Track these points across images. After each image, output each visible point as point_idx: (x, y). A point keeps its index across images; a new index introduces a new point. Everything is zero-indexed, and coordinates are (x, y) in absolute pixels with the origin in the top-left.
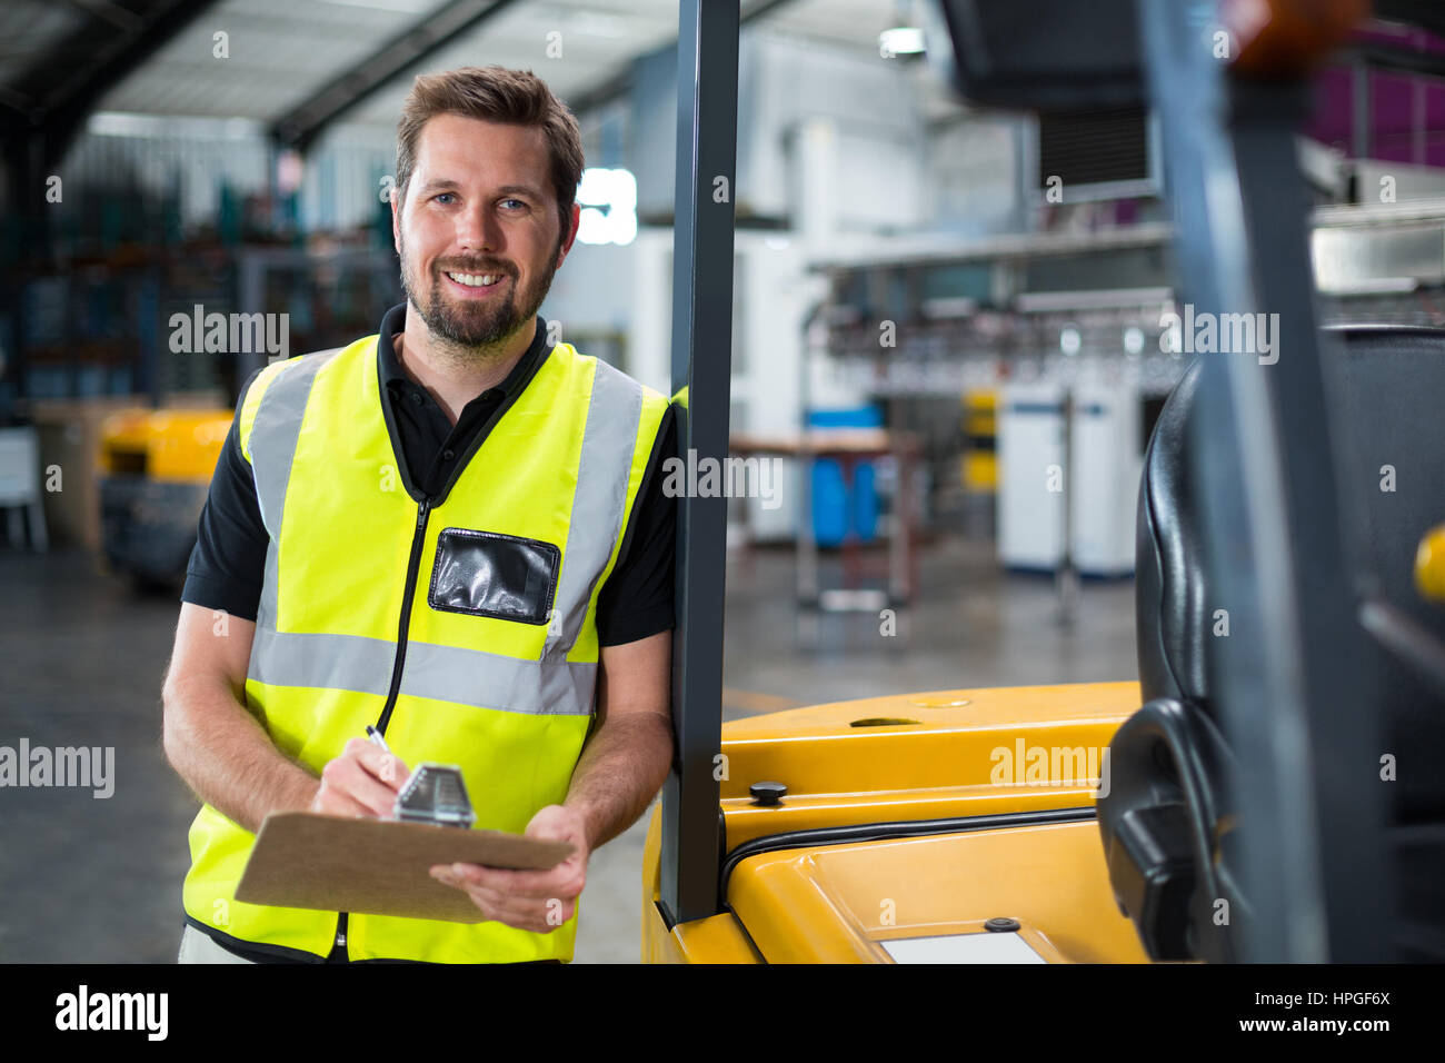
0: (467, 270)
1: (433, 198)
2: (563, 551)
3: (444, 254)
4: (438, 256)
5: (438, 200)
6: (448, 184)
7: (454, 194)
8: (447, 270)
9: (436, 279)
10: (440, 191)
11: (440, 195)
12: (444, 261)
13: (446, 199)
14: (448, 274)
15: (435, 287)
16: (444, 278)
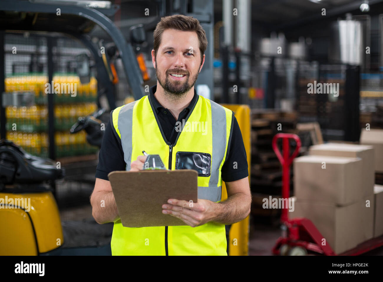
0: (176, 73)
1: (166, 52)
2: (211, 155)
3: (170, 69)
4: (168, 69)
5: (167, 53)
6: (171, 48)
7: (172, 51)
8: (170, 73)
9: (167, 76)
10: (168, 50)
11: (168, 52)
12: (170, 71)
13: (170, 52)
14: (170, 74)
15: (166, 78)
16: (170, 76)
